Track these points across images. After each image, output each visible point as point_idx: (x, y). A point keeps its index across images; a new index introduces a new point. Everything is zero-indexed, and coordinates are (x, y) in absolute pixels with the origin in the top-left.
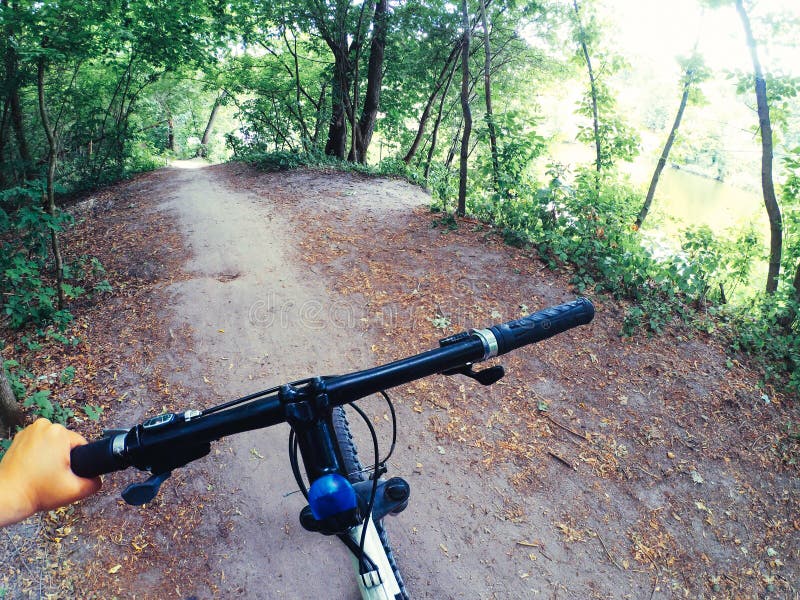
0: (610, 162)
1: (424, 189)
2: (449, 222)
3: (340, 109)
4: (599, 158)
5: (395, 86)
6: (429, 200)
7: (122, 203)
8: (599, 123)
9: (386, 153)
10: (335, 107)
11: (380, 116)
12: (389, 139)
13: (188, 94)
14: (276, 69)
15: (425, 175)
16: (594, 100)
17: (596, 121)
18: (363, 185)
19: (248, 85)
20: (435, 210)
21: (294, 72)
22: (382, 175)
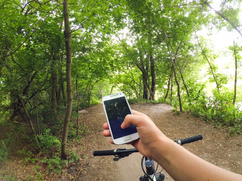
0: (221, 86)
1: (171, 105)
2: (178, 114)
3: (146, 86)
4: (218, 86)
5: (159, 77)
6: (172, 108)
7: (90, 112)
8: (215, 76)
9: (160, 96)
10: (144, 86)
11: (156, 86)
12: (160, 92)
13: (105, 85)
14: (127, 77)
15: (171, 101)
16: (212, 69)
17: (214, 75)
18: (154, 106)
19: (121, 82)
20: (174, 111)
21: (132, 78)
22: (159, 103)
